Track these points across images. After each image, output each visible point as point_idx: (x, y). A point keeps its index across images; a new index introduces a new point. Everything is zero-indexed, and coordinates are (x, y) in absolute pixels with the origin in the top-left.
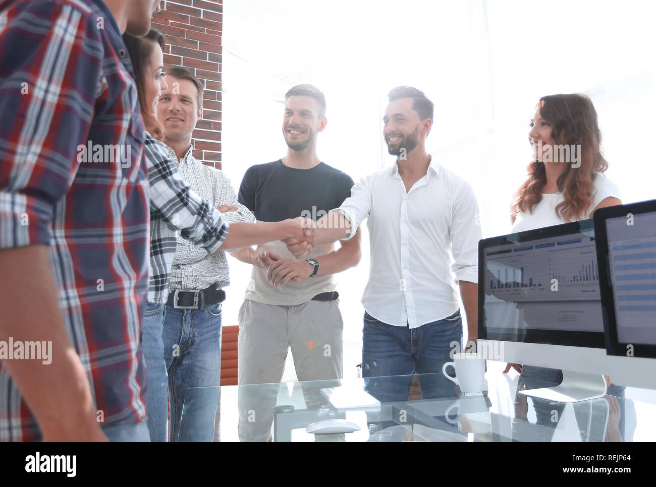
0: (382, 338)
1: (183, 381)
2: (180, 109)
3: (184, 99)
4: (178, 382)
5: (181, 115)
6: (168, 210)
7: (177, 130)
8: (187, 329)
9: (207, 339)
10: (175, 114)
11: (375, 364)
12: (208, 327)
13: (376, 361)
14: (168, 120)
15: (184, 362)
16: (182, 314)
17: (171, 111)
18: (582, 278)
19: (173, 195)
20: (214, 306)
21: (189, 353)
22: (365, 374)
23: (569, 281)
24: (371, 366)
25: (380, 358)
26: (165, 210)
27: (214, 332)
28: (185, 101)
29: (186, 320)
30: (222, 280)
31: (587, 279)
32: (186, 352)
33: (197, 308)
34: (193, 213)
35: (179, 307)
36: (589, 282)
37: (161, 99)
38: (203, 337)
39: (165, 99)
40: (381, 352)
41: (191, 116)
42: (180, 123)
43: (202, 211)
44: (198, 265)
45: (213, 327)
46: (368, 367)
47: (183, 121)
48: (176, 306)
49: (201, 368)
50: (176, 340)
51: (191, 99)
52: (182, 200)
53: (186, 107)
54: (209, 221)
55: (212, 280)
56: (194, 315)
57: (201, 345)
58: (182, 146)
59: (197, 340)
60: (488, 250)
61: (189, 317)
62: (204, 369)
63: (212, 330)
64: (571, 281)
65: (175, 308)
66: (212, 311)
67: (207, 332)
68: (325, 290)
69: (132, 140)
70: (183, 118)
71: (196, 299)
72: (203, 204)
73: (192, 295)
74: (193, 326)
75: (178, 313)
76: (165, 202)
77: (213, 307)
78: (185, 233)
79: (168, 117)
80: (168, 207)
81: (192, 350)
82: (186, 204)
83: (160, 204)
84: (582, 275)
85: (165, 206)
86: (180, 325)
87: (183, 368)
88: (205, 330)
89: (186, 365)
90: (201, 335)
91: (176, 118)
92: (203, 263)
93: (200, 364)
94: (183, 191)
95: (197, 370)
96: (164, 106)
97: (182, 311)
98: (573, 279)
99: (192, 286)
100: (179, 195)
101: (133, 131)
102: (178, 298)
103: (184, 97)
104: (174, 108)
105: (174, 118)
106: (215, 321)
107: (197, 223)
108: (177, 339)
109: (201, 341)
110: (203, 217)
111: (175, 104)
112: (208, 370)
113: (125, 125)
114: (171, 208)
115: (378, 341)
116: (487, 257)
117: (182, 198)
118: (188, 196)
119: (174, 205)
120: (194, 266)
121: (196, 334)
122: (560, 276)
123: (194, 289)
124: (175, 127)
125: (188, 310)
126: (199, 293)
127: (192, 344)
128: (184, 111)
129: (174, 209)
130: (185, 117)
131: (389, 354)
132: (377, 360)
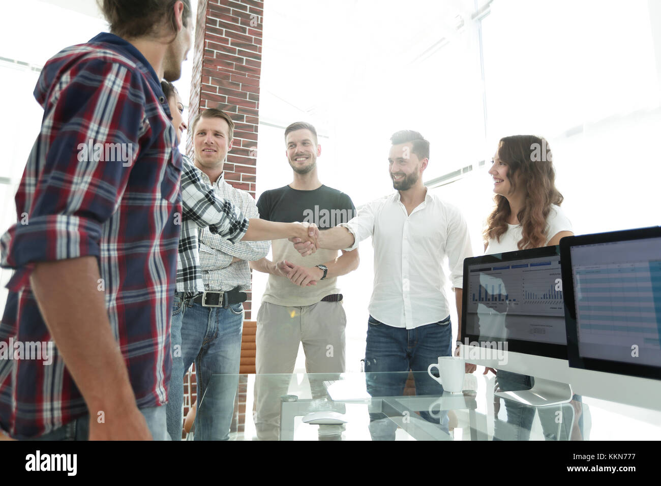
0: (382, 339)
1: (208, 367)
2: (213, 142)
3: (217, 134)
4: (204, 369)
5: (214, 147)
6: (199, 209)
7: (211, 159)
8: (212, 324)
9: (229, 333)
10: (209, 146)
11: (375, 361)
12: (230, 323)
13: (376, 360)
14: (203, 150)
15: (210, 352)
16: (208, 311)
17: (206, 143)
18: (551, 296)
19: (203, 196)
20: (237, 305)
21: (213, 344)
22: (367, 369)
23: (540, 298)
24: (372, 363)
25: (380, 357)
26: (196, 209)
27: (235, 327)
28: (218, 135)
29: (211, 316)
30: (244, 284)
31: (555, 298)
32: (211, 343)
33: (222, 306)
34: (219, 211)
35: (206, 306)
36: (557, 300)
37: (199, 134)
38: (226, 331)
39: (202, 134)
40: (380, 351)
41: (223, 147)
42: (214, 153)
43: (226, 208)
44: (224, 271)
45: (235, 323)
46: (369, 364)
47: (215, 151)
48: (204, 305)
49: (223, 357)
50: (202, 333)
51: (222, 134)
52: (210, 200)
53: (219, 140)
54: (233, 216)
55: (235, 283)
56: (219, 312)
57: (224, 338)
58: (215, 172)
59: (221, 333)
60: (471, 267)
61: (214, 314)
62: (226, 358)
63: (234, 326)
64: (542, 298)
65: (203, 306)
66: (235, 310)
67: (230, 327)
68: (332, 293)
69: (172, 169)
70: (216, 149)
71: (221, 299)
72: (226, 203)
73: (218, 295)
74: (217, 322)
75: (205, 311)
76: (196, 202)
77: (235, 306)
78: (214, 229)
79: (203, 148)
80: (198, 206)
81: (216, 342)
82: (213, 203)
83: (191, 204)
84: (551, 293)
85: (196, 205)
86: (206, 321)
87: (208, 357)
88: (228, 325)
89: (211, 354)
90: (224, 329)
91: (211, 149)
92: (229, 269)
93: (222, 354)
94: (210, 192)
95: (220, 358)
96: (201, 139)
97: (209, 309)
98: (543, 297)
99: (218, 288)
100: (207, 196)
101: (174, 162)
102: (206, 298)
103: (217, 132)
104: (208, 141)
105: (209, 149)
106: (236, 318)
107: (223, 219)
108: (204, 332)
109: (224, 334)
110: (228, 214)
111: (210, 138)
112: (228, 359)
113: (166, 157)
114: (201, 207)
115: (379, 342)
116: (471, 274)
117: (209, 199)
118: (213, 197)
119: (203, 204)
120: (219, 272)
121: (220, 329)
122: (532, 294)
123: (219, 291)
124: (209, 156)
125: (213, 308)
126: (224, 294)
127: (216, 337)
128: (217, 144)
129: (203, 208)
130: (217, 148)
131: (387, 353)
132: (377, 358)
